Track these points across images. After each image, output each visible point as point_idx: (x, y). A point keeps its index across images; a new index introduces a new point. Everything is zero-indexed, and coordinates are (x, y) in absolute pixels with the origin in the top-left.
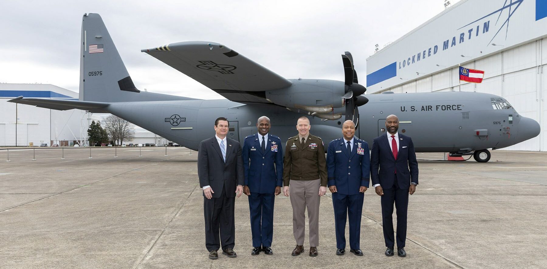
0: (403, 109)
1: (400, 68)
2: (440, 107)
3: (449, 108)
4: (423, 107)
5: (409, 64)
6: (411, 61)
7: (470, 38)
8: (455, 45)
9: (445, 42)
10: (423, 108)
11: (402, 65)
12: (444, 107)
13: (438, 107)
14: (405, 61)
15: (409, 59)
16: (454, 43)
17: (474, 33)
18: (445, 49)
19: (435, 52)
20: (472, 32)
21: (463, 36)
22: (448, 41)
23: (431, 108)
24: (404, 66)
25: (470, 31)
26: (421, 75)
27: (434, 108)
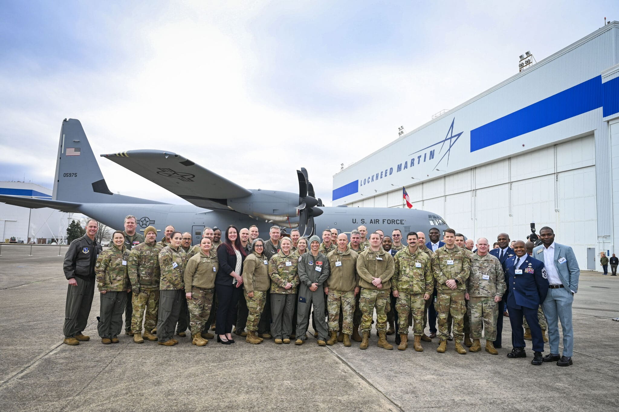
0: (354, 222)
1: (361, 185)
2: (386, 221)
3: (394, 222)
4: (371, 220)
5: (368, 182)
6: (370, 180)
7: (419, 163)
8: (407, 168)
9: (398, 165)
10: (371, 222)
11: (363, 183)
12: (389, 221)
13: (384, 221)
14: (365, 179)
15: (369, 178)
16: (406, 167)
17: (422, 159)
18: (399, 171)
19: (390, 174)
20: (420, 158)
21: (414, 161)
22: (401, 164)
23: (378, 222)
24: (365, 184)
25: (419, 157)
26: (378, 193)
27: (381, 222)
